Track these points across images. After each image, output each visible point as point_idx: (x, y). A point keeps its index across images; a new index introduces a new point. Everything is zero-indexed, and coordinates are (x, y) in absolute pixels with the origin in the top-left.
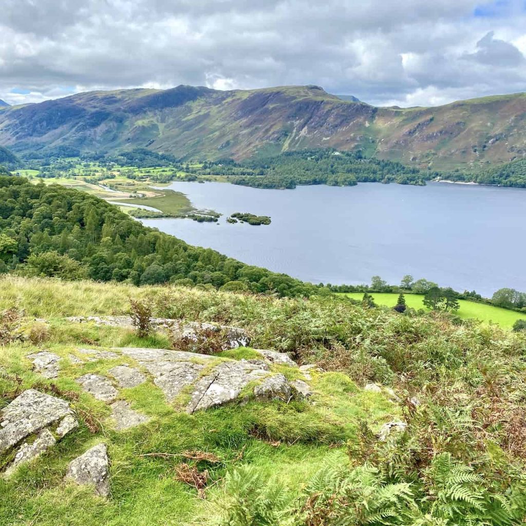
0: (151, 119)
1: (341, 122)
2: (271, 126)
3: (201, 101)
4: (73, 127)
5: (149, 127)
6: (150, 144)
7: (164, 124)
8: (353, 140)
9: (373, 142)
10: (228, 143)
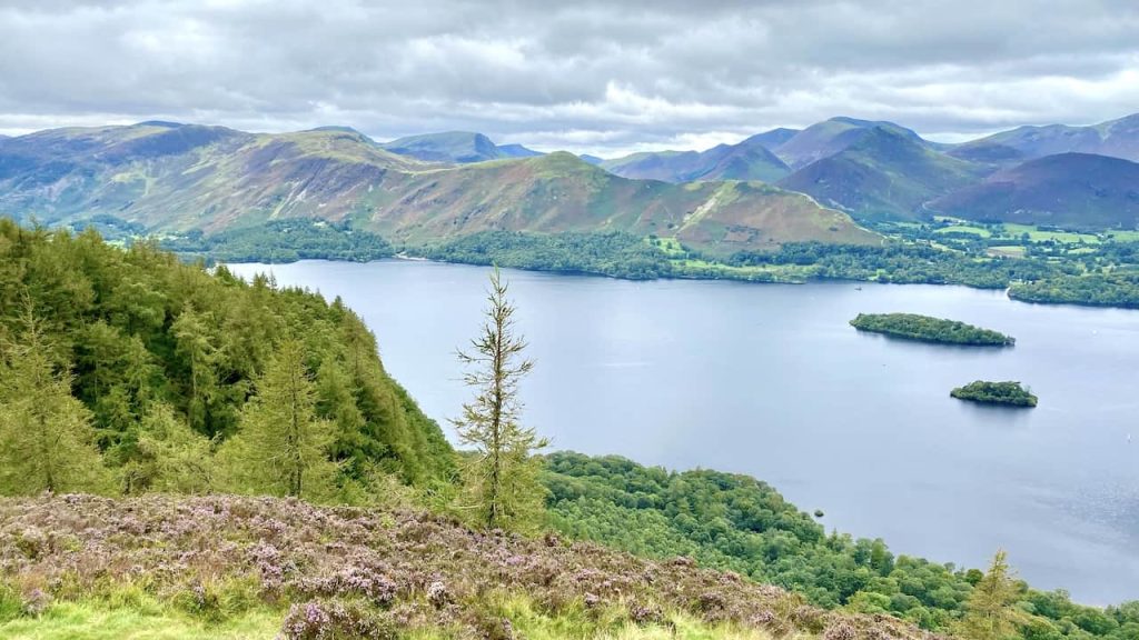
0: (137, 172)
1: (343, 185)
2: (265, 189)
3: (214, 147)
4: (19, 182)
5: (130, 184)
6: (126, 207)
7: (156, 179)
8: (348, 207)
9: (369, 210)
10: (213, 208)
